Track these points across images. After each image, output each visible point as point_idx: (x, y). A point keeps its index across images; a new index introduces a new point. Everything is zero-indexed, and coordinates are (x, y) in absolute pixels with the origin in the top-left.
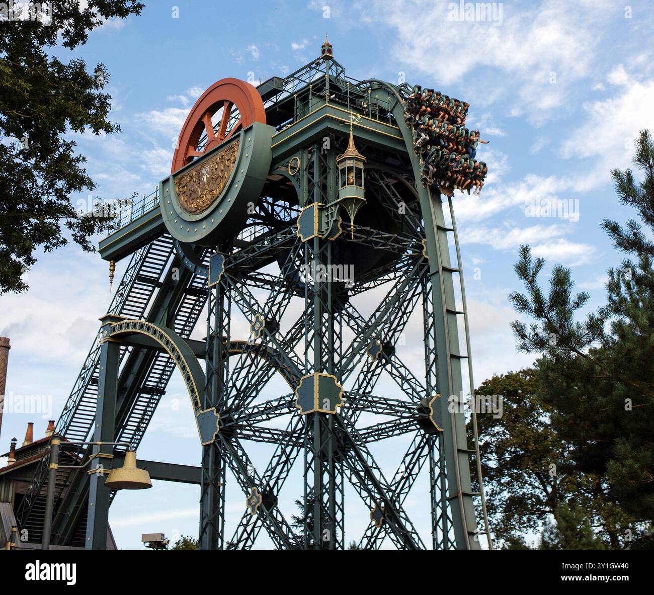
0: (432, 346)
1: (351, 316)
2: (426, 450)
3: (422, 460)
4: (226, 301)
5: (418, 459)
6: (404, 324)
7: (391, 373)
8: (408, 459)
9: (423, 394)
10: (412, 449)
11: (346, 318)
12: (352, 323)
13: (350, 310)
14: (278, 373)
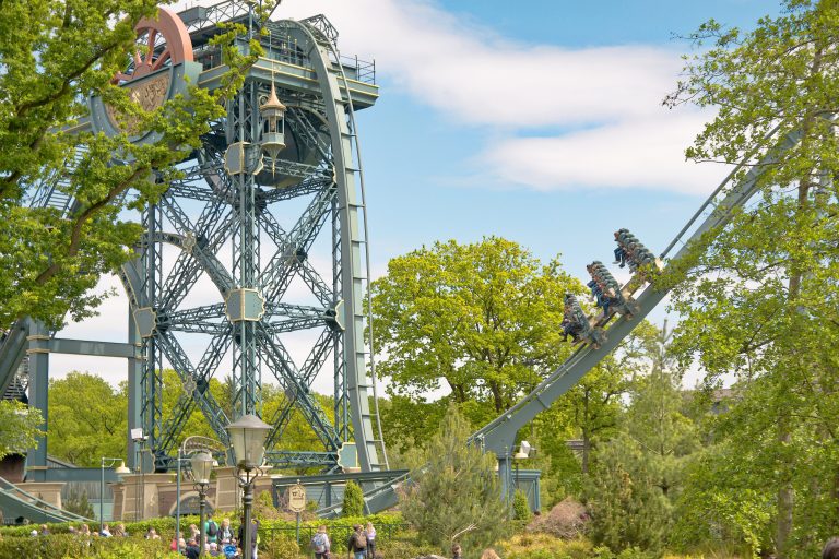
0: (339, 257)
1: (268, 223)
2: (332, 343)
3: (328, 351)
4: (157, 213)
5: (325, 350)
6: (316, 235)
7: (304, 278)
8: (317, 350)
9: (331, 297)
10: (321, 342)
11: (264, 224)
12: (270, 229)
13: (267, 216)
14: (205, 272)
